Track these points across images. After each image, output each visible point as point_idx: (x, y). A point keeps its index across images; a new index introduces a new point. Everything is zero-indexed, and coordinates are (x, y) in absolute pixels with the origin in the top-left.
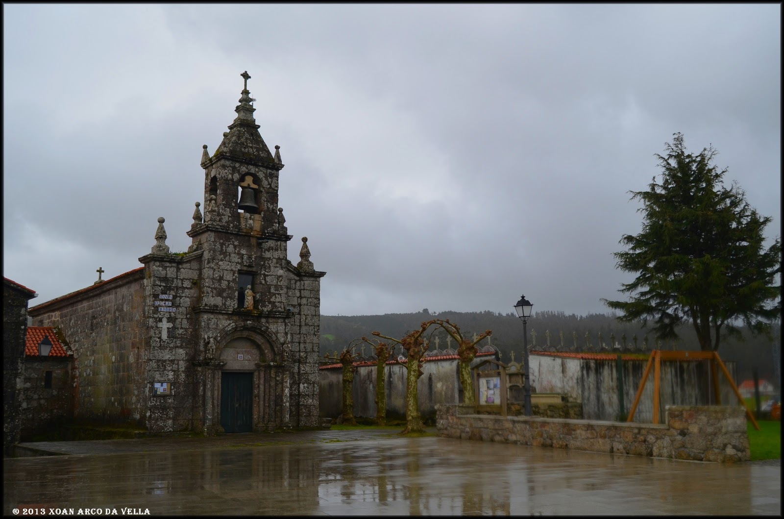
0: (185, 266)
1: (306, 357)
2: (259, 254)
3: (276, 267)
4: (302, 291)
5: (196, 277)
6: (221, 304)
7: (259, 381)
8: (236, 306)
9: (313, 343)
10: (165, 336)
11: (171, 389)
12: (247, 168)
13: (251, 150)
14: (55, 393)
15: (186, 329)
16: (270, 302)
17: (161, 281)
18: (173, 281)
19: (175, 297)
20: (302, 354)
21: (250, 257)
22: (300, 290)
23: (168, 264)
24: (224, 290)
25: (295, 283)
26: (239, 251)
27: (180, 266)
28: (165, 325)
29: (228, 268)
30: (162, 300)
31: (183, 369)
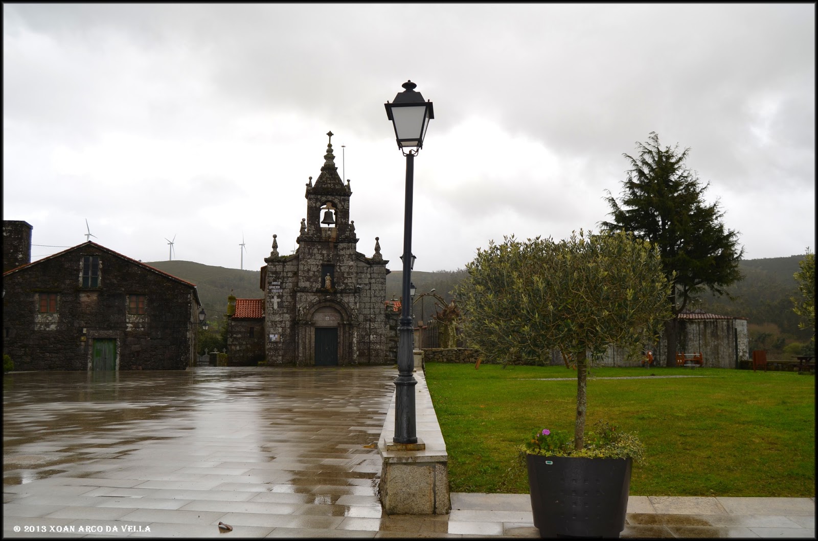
0: (288, 263)
1: (375, 318)
2: (335, 253)
3: (348, 260)
4: (372, 274)
5: (296, 270)
6: (309, 286)
7: (340, 333)
8: (320, 287)
9: (380, 309)
10: (276, 306)
11: (280, 338)
12: (326, 198)
13: (329, 185)
14: (256, 340)
15: (290, 302)
16: (343, 283)
17: (273, 274)
18: (280, 273)
19: (282, 283)
20: (372, 316)
21: (328, 255)
22: (370, 274)
23: (277, 263)
24: (311, 277)
25: (367, 269)
26: (321, 252)
27: (285, 264)
28: (276, 300)
29: (314, 263)
30: (274, 285)
31: (289, 326)
